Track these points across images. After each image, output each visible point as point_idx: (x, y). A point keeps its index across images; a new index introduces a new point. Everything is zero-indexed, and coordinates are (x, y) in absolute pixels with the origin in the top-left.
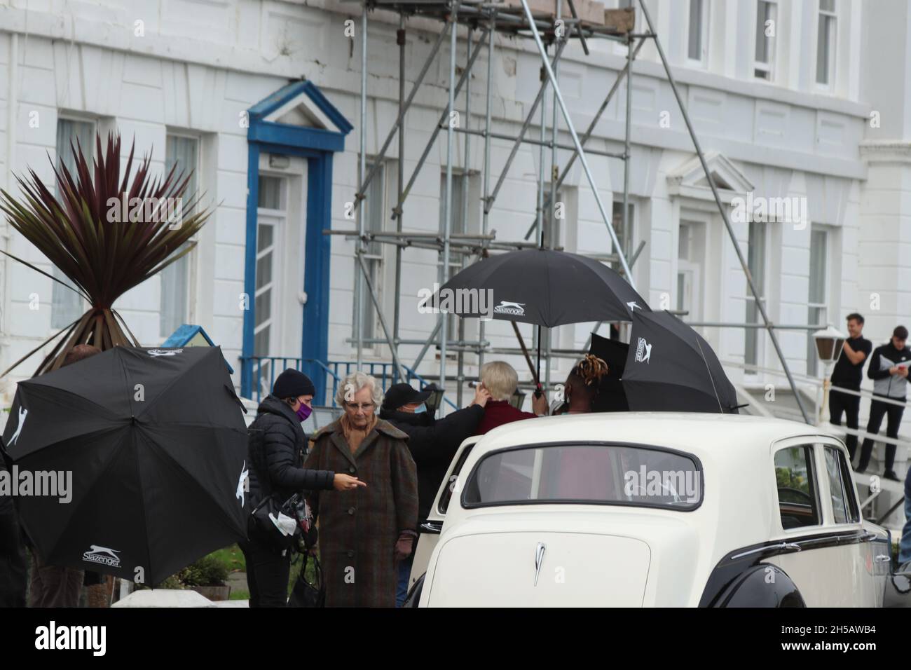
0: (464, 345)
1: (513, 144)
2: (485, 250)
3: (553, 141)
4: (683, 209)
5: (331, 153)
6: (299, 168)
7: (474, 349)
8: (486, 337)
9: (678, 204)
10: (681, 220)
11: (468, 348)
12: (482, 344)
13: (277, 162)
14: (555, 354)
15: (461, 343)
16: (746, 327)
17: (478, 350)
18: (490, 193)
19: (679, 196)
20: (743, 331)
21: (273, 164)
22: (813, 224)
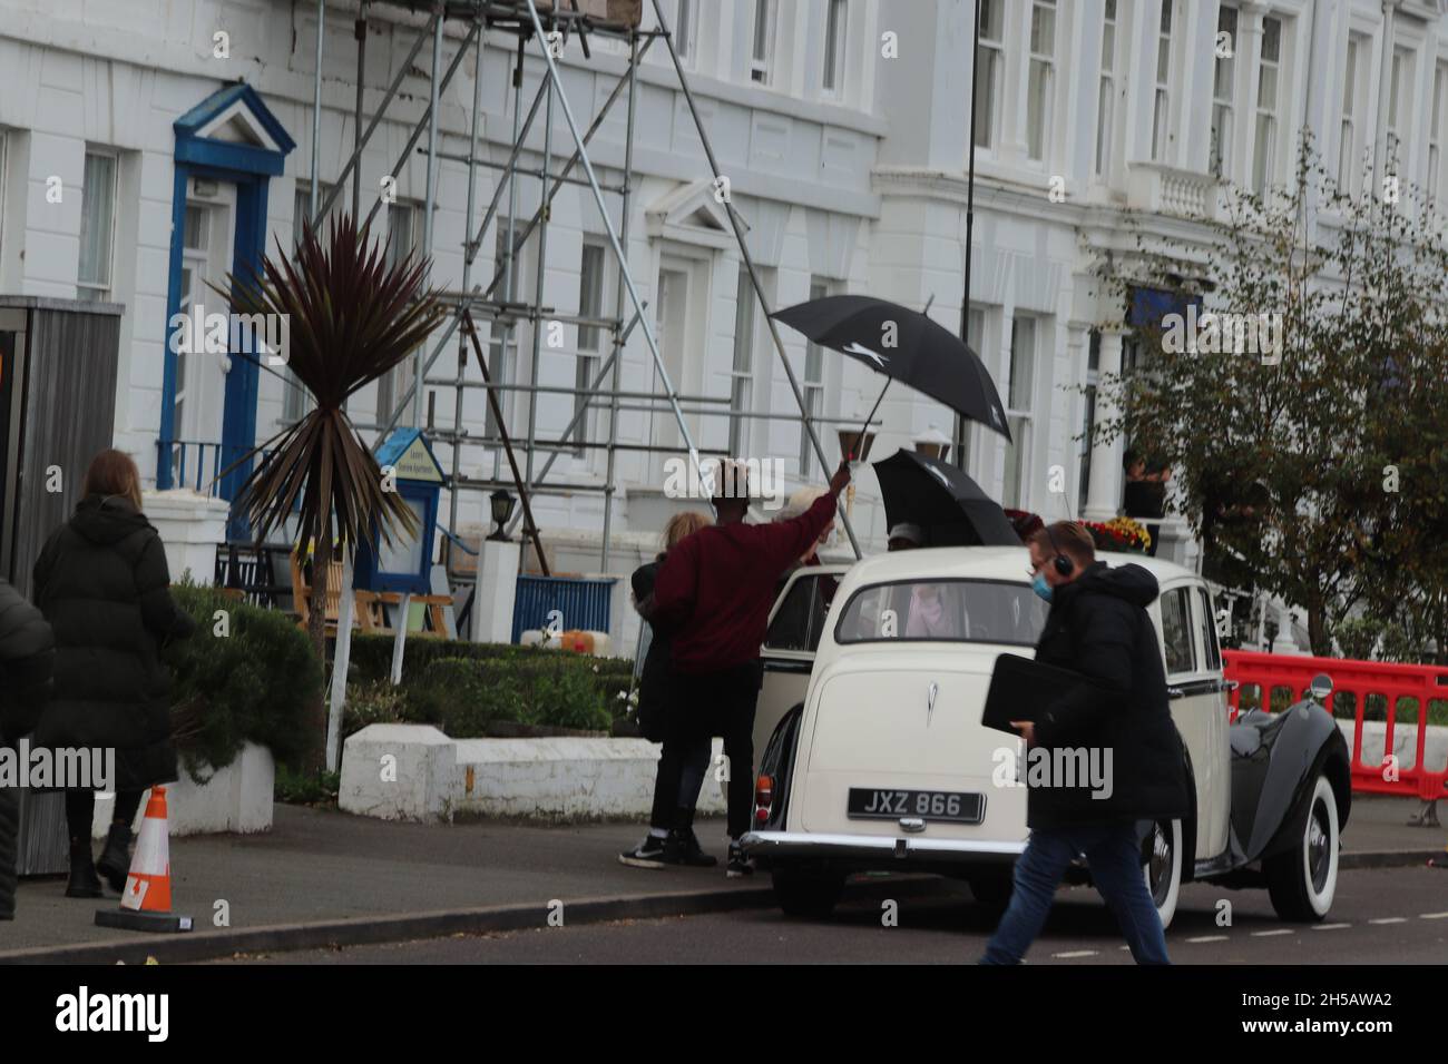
0: (433, 433)
1: (500, 173)
2: (466, 311)
3: (544, 170)
4: (663, 255)
5: (267, 178)
6: (227, 196)
7: (447, 438)
8: (463, 424)
9: (658, 248)
10: (661, 270)
11: (437, 435)
12: (459, 432)
13: (204, 188)
14: (538, 446)
15: (429, 430)
16: (732, 416)
17: (453, 439)
18: (474, 238)
19: (661, 238)
20: (728, 419)
21: (199, 191)
22: (814, 276)
